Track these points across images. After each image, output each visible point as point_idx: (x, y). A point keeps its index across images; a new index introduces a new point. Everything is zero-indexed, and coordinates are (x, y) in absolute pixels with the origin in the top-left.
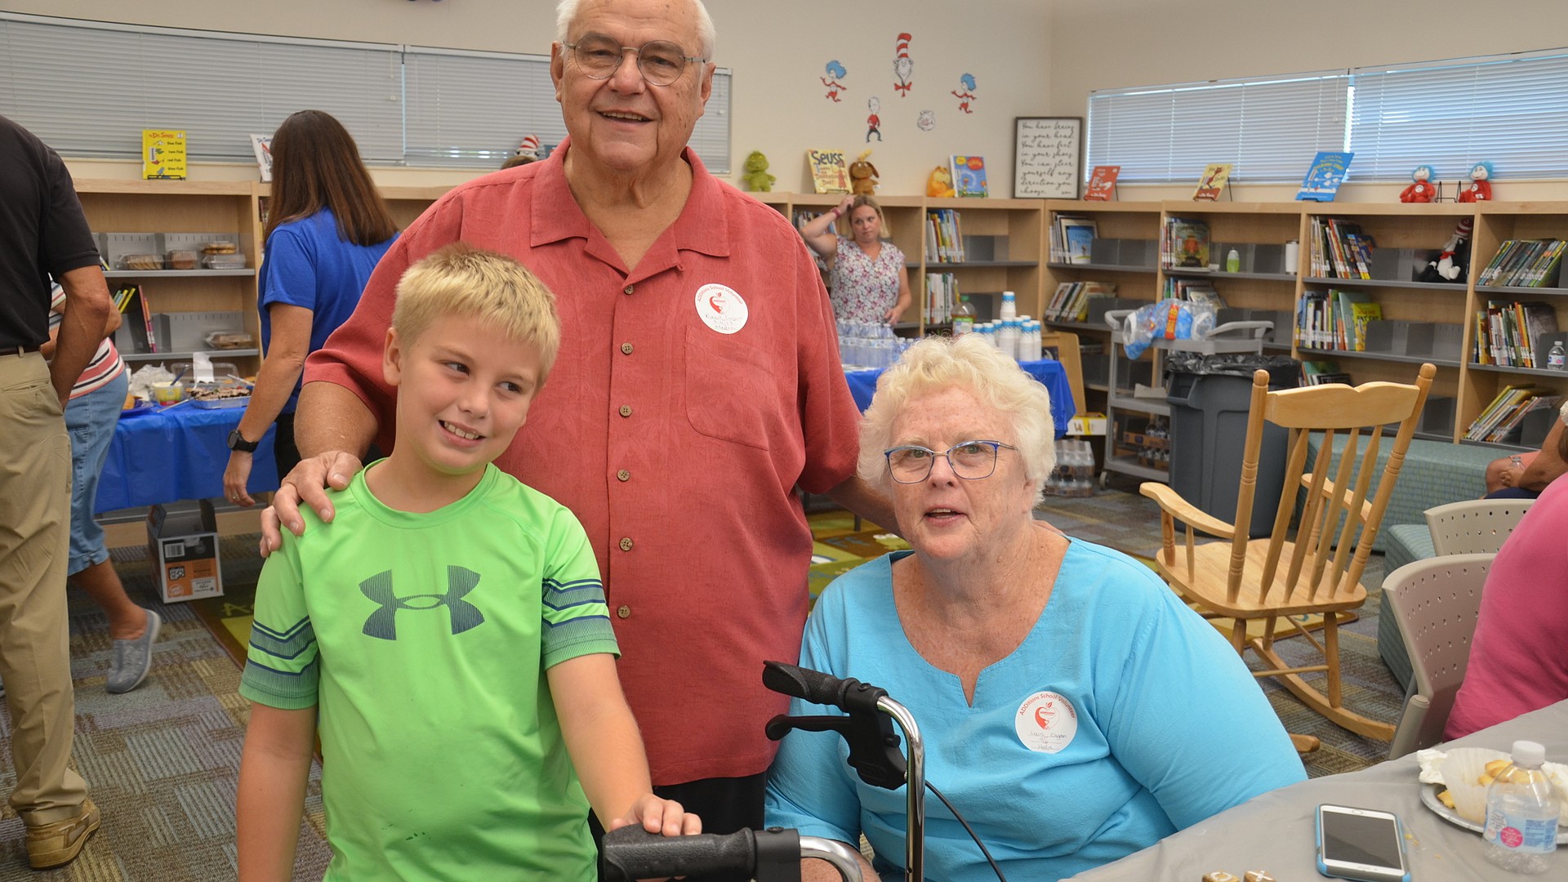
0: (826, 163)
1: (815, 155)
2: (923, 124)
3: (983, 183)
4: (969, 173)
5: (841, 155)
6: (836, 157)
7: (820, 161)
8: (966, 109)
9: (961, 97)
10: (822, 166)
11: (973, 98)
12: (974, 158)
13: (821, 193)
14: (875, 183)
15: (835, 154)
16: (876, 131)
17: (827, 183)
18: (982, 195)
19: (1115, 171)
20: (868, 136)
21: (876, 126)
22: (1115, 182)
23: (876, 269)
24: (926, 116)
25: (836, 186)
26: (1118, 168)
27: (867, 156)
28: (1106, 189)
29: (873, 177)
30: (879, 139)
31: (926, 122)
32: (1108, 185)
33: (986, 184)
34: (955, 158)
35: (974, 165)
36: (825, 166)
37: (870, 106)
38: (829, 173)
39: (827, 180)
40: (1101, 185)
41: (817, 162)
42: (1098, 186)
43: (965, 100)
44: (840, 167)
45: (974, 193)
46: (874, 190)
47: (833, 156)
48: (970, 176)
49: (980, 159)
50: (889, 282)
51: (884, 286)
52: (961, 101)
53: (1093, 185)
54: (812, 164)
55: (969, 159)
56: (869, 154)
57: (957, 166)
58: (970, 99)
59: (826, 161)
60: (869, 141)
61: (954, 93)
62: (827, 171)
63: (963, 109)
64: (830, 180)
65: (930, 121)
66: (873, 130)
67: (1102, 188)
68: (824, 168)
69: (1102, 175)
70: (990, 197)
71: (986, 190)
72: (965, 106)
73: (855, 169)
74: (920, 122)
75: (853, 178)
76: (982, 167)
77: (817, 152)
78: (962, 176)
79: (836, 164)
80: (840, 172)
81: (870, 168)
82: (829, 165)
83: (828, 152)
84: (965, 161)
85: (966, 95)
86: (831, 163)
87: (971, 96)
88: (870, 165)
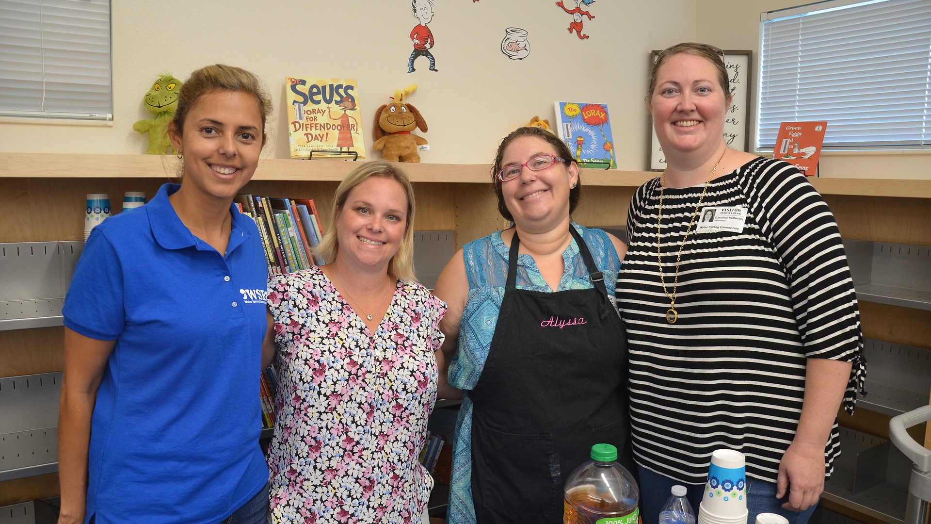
0: (318, 102)
1: (299, 87)
2: (509, 49)
3: (607, 146)
4: (585, 129)
5: (352, 88)
6: (341, 91)
7: (308, 98)
8: (579, 33)
9: (572, 12)
10: (310, 106)
11: (590, 17)
12: (592, 106)
13: (298, 158)
14: (420, 141)
15: (340, 86)
16: (427, 54)
17: (316, 138)
18: (607, 165)
19: (819, 128)
20: (413, 61)
21: (428, 46)
22: (820, 146)
23: (379, 353)
24: (514, 37)
25: (332, 143)
26: (824, 124)
27: (407, 94)
28: (806, 157)
29: (418, 131)
30: (433, 68)
31: (514, 46)
32: (810, 151)
33: (612, 147)
34: (563, 105)
35: (593, 117)
36: (316, 107)
37: (415, 11)
38: (322, 119)
39: (314, 132)
40: (796, 151)
41: (301, 99)
42: (790, 153)
43: (577, 17)
44: (345, 109)
45: (592, 160)
46: (421, 153)
47: (335, 89)
48: (587, 133)
49: (602, 109)
50: (413, 384)
51: (403, 395)
52: (570, 19)
53: (781, 152)
54: (290, 102)
55: (585, 108)
56: (414, 92)
57: (566, 119)
58: (585, 17)
59: (319, 97)
60: (414, 70)
61: (560, 4)
62: (319, 115)
63: (574, 31)
64: (323, 132)
65: (522, 45)
66: (420, 51)
67: (800, 156)
68: (314, 111)
69: (796, 135)
70: (620, 167)
71: (613, 157)
72: (576, 27)
73: (384, 115)
74: (505, 44)
75: (379, 132)
76: (605, 121)
77: (303, 82)
78: (574, 133)
79: (337, 103)
80: (345, 117)
81: (411, 115)
82: (323, 105)
83: (326, 80)
84: (578, 111)
85: (578, 10)
86: (328, 102)
87: (587, 13)
88: (411, 109)
